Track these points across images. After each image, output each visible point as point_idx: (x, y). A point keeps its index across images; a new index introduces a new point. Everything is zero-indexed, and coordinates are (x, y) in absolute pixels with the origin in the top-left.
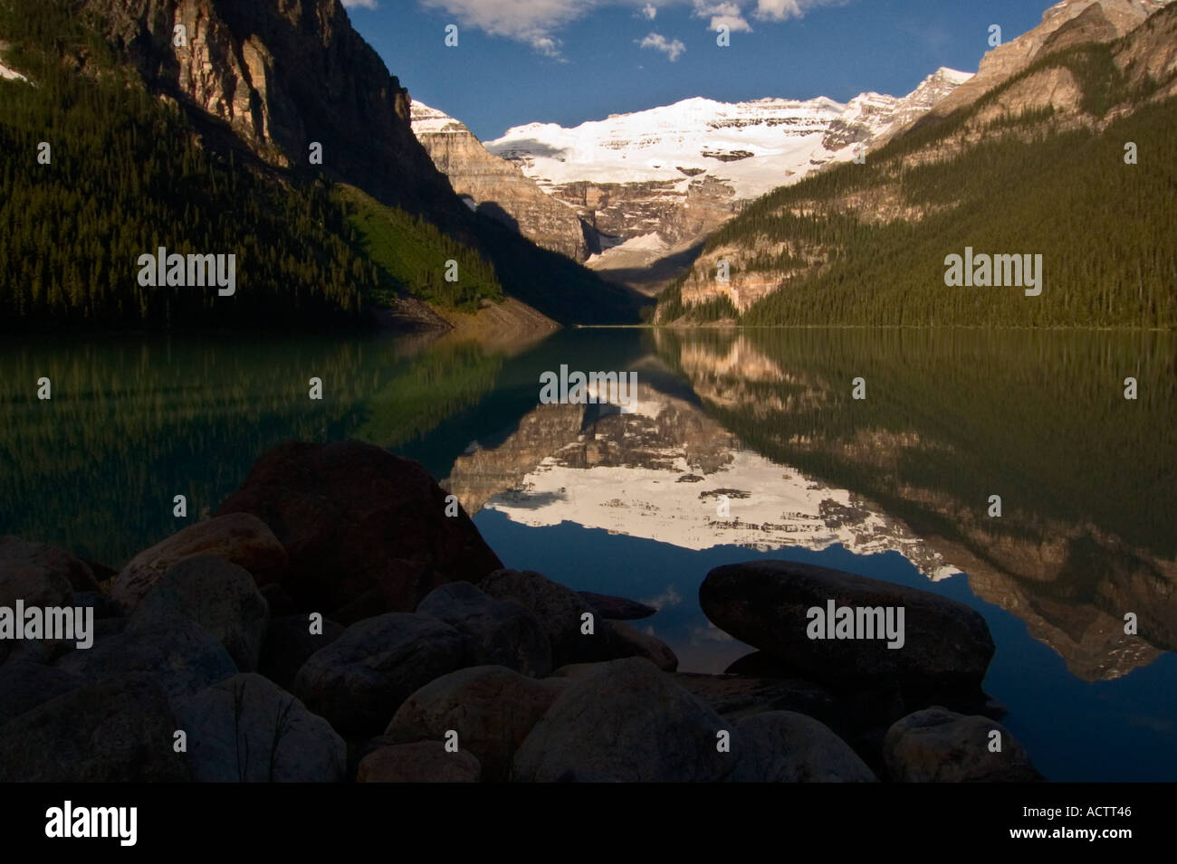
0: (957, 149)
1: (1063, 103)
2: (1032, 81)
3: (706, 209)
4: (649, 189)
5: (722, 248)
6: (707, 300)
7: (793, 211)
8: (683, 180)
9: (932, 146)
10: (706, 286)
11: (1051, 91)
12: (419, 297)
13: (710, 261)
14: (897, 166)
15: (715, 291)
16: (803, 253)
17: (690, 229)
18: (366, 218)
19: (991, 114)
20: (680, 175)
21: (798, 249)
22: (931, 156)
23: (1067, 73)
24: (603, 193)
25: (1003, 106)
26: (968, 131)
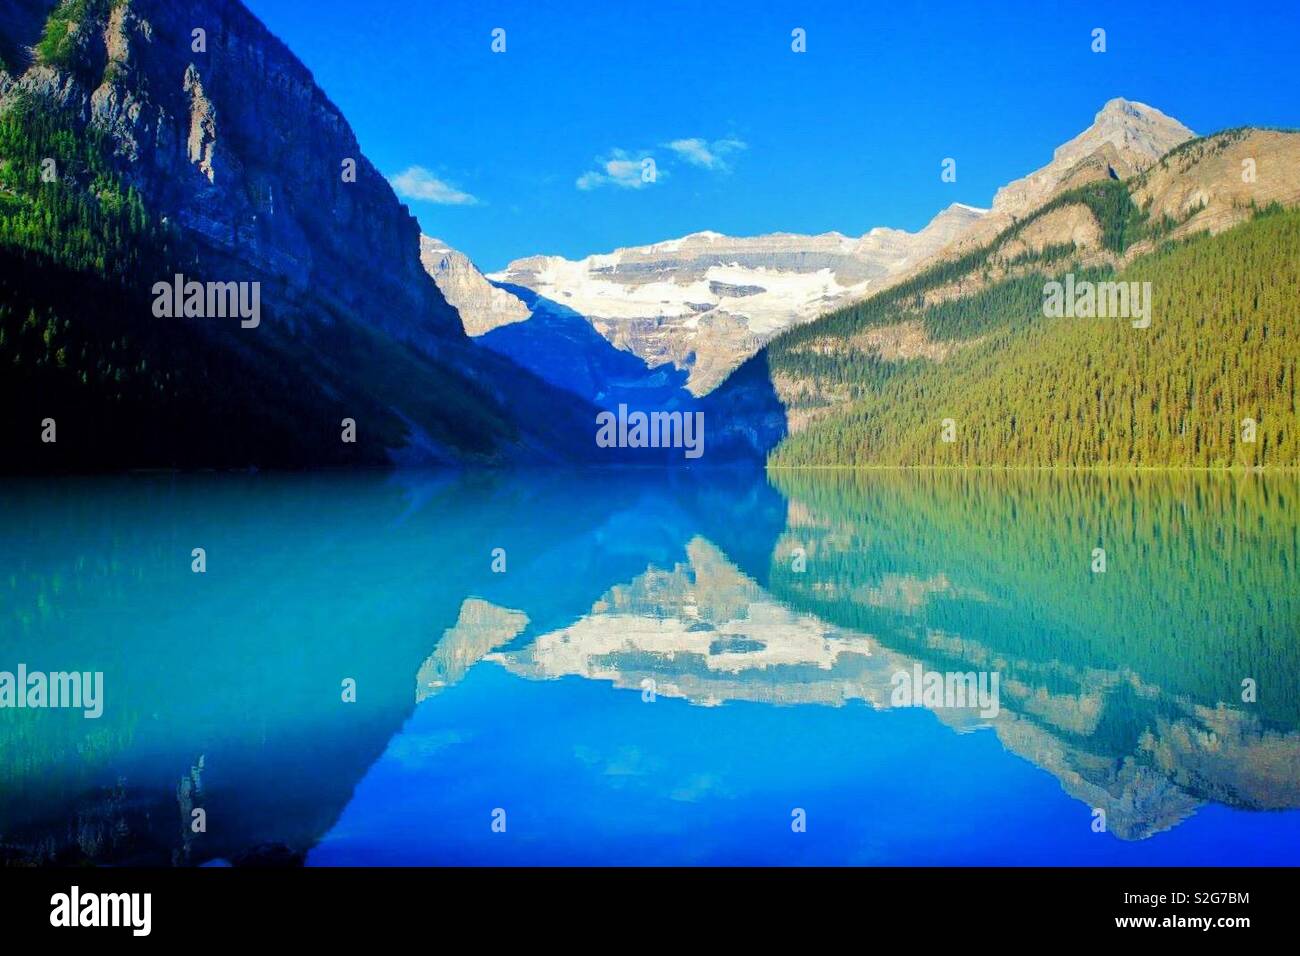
0: (980, 285)
1: (1084, 240)
2: (1051, 217)
3: (716, 346)
4: (657, 324)
7: (813, 348)
8: (691, 316)
9: (953, 282)
11: (1071, 227)
14: (919, 303)
16: (824, 392)
17: (700, 366)
19: (1012, 250)
20: (689, 310)
21: (818, 386)
22: (952, 292)
23: (1086, 210)
24: (609, 329)
25: (1024, 243)
26: (990, 268)
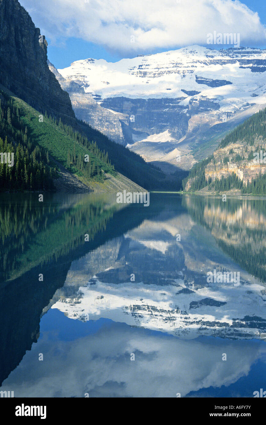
3: (201, 118)
4: (163, 103)
5: (232, 144)
6: (223, 177)
8: (185, 98)
10: (221, 168)
12: (70, 171)
13: (224, 152)
15: (228, 172)
18: (31, 120)
20: (184, 95)
24: (134, 105)
